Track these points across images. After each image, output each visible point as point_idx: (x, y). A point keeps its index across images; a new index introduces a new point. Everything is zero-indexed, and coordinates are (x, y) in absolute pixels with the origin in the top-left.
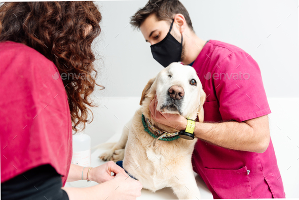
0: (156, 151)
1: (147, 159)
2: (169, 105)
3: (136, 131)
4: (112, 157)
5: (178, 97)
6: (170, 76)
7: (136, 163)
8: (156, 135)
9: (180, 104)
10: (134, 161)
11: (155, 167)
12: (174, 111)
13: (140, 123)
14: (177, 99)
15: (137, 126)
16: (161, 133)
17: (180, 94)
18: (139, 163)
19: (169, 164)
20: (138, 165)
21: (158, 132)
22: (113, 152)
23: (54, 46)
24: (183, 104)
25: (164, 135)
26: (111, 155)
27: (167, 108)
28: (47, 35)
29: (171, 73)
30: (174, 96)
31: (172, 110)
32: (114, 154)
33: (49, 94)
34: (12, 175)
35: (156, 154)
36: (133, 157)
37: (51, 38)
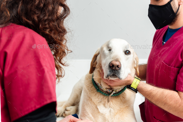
0: (106, 105)
1: (99, 112)
2: (111, 74)
3: (87, 91)
4: (64, 113)
5: (117, 68)
6: (110, 50)
7: (91, 115)
8: (107, 94)
9: (119, 73)
10: (88, 114)
11: (107, 118)
12: (116, 77)
13: (91, 85)
14: (116, 70)
15: (89, 87)
16: (111, 91)
17: (118, 66)
18: (93, 116)
19: (117, 113)
20: (92, 118)
21: (108, 91)
22: (64, 109)
23: (40, 26)
24: (121, 72)
25: (114, 92)
26: (63, 112)
27: (111, 77)
28: (36, 18)
29: (110, 48)
30: (114, 68)
31: (114, 78)
32: (66, 110)
33: (46, 60)
34: (33, 109)
35: (106, 107)
36: (88, 111)
37: (38, 20)
